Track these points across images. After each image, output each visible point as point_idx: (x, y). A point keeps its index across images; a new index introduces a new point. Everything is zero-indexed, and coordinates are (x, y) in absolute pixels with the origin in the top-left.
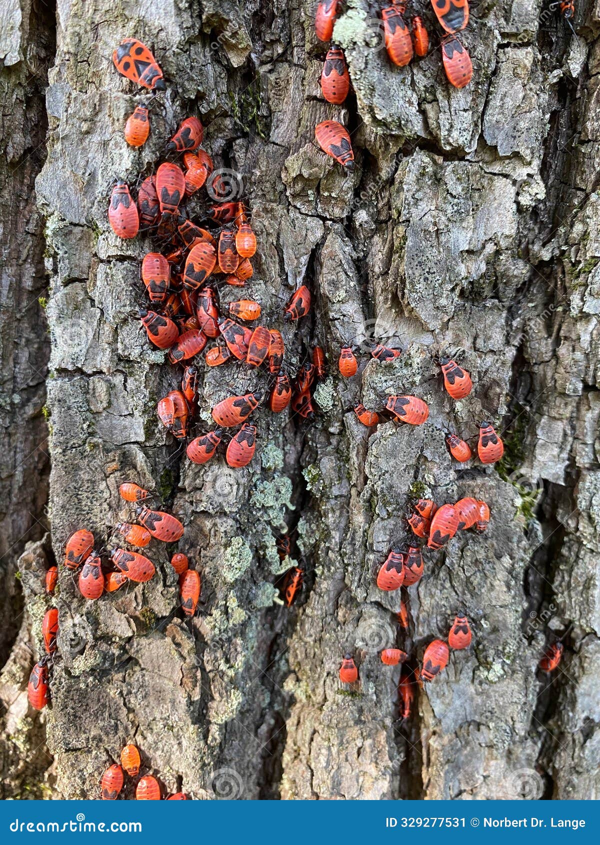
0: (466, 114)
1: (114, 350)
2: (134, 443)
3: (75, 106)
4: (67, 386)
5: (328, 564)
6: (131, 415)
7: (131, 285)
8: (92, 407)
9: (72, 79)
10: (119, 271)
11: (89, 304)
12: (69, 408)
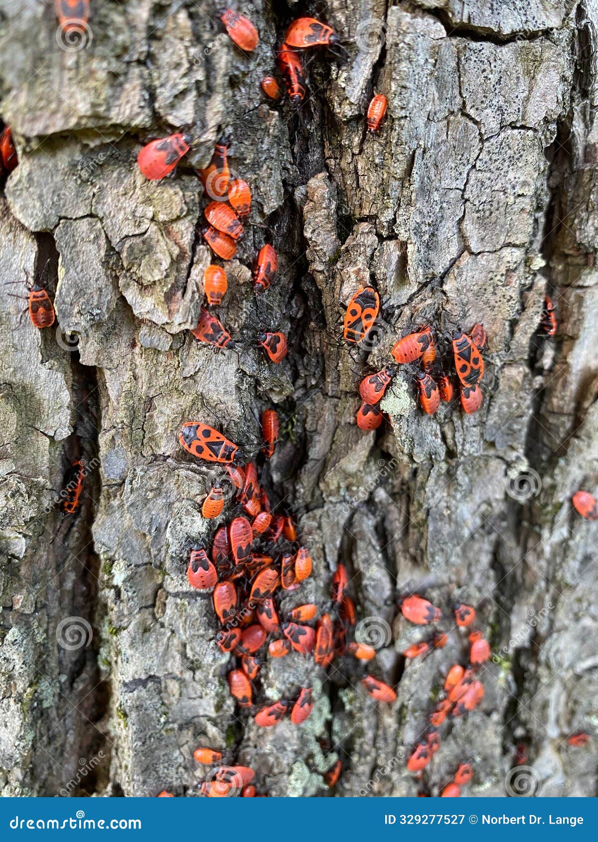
0: (475, 429)
1: (184, 655)
2: (203, 716)
3: (142, 482)
4: (144, 693)
5: (363, 754)
6: (201, 697)
7: (205, 615)
8: (166, 701)
9: (126, 445)
10: (195, 609)
11: (158, 626)
12: (146, 709)
